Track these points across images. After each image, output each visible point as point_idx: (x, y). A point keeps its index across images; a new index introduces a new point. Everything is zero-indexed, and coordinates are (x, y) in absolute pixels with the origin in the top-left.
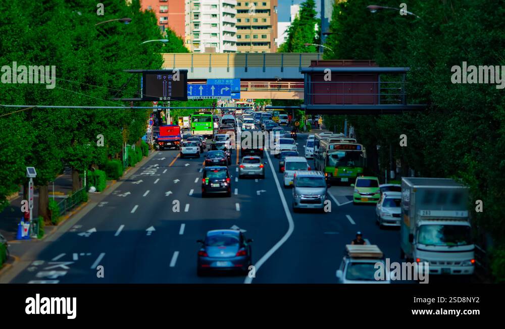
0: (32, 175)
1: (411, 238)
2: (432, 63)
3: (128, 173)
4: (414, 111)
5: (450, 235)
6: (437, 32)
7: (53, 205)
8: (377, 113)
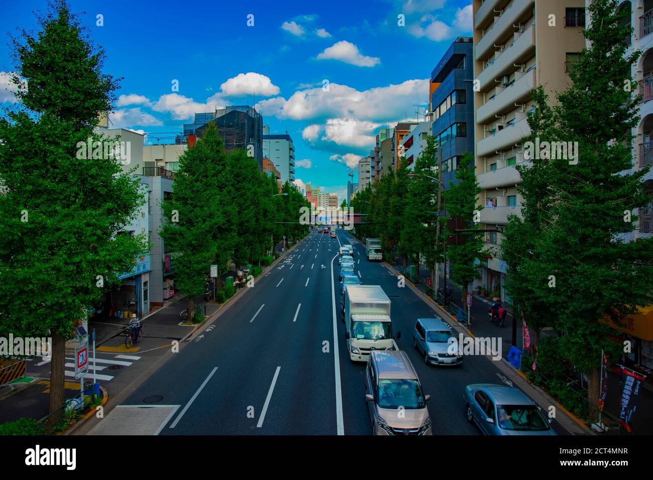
0: (284, 238)
1: (368, 252)
2: (373, 213)
3: (305, 238)
4: (369, 224)
5: (377, 251)
6: (374, 206)
7: (289, 245)
8: (360, 224)
